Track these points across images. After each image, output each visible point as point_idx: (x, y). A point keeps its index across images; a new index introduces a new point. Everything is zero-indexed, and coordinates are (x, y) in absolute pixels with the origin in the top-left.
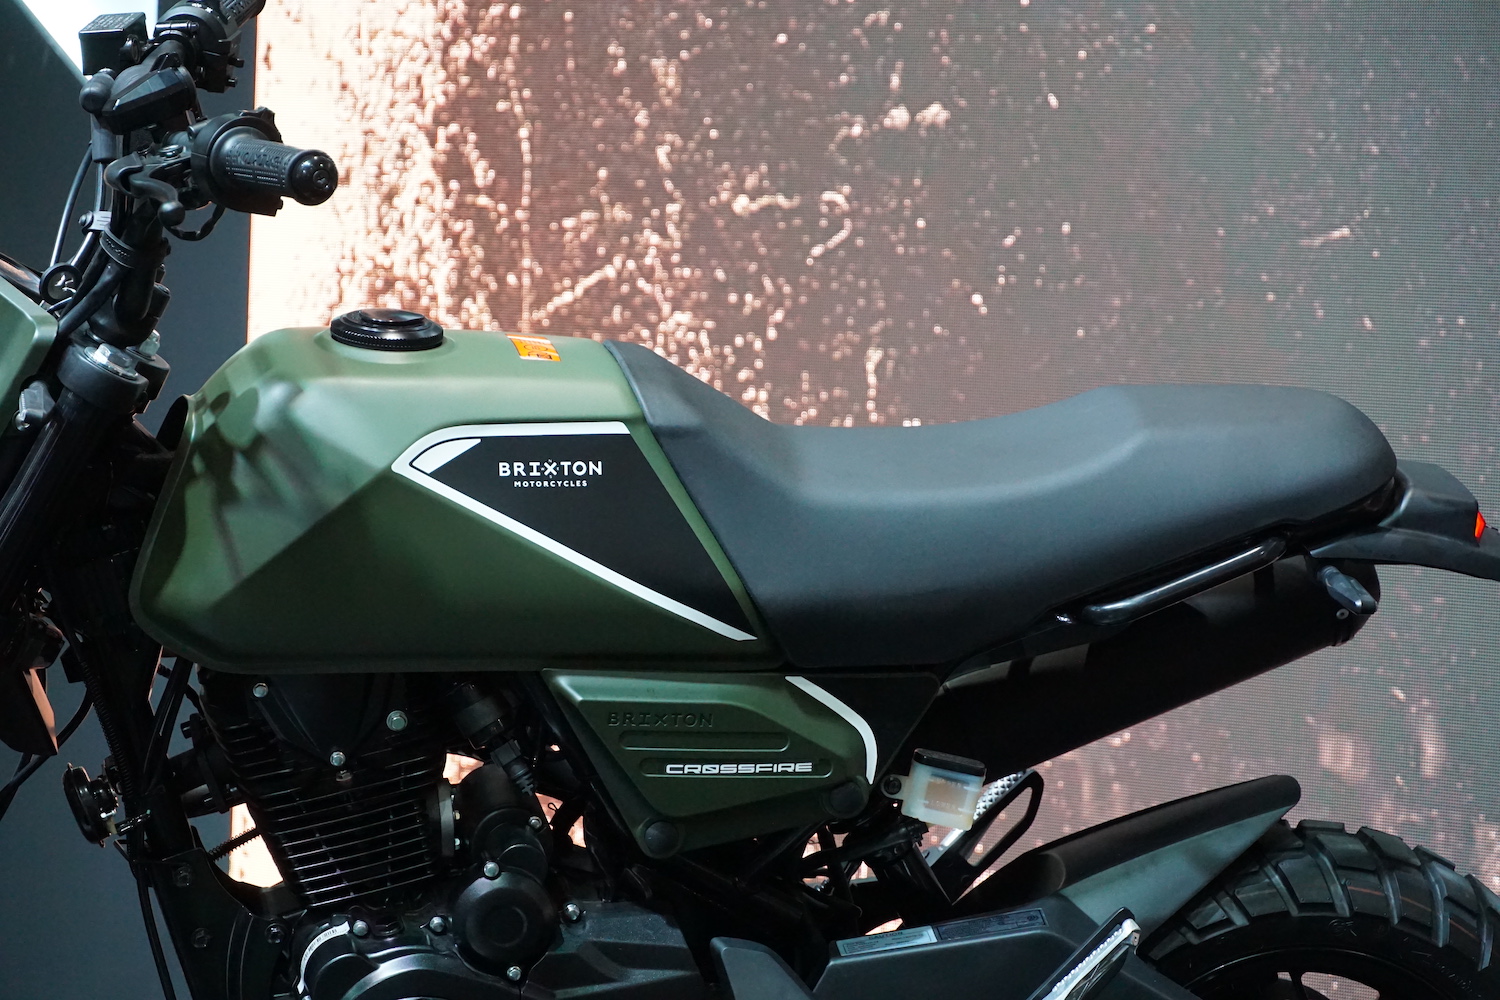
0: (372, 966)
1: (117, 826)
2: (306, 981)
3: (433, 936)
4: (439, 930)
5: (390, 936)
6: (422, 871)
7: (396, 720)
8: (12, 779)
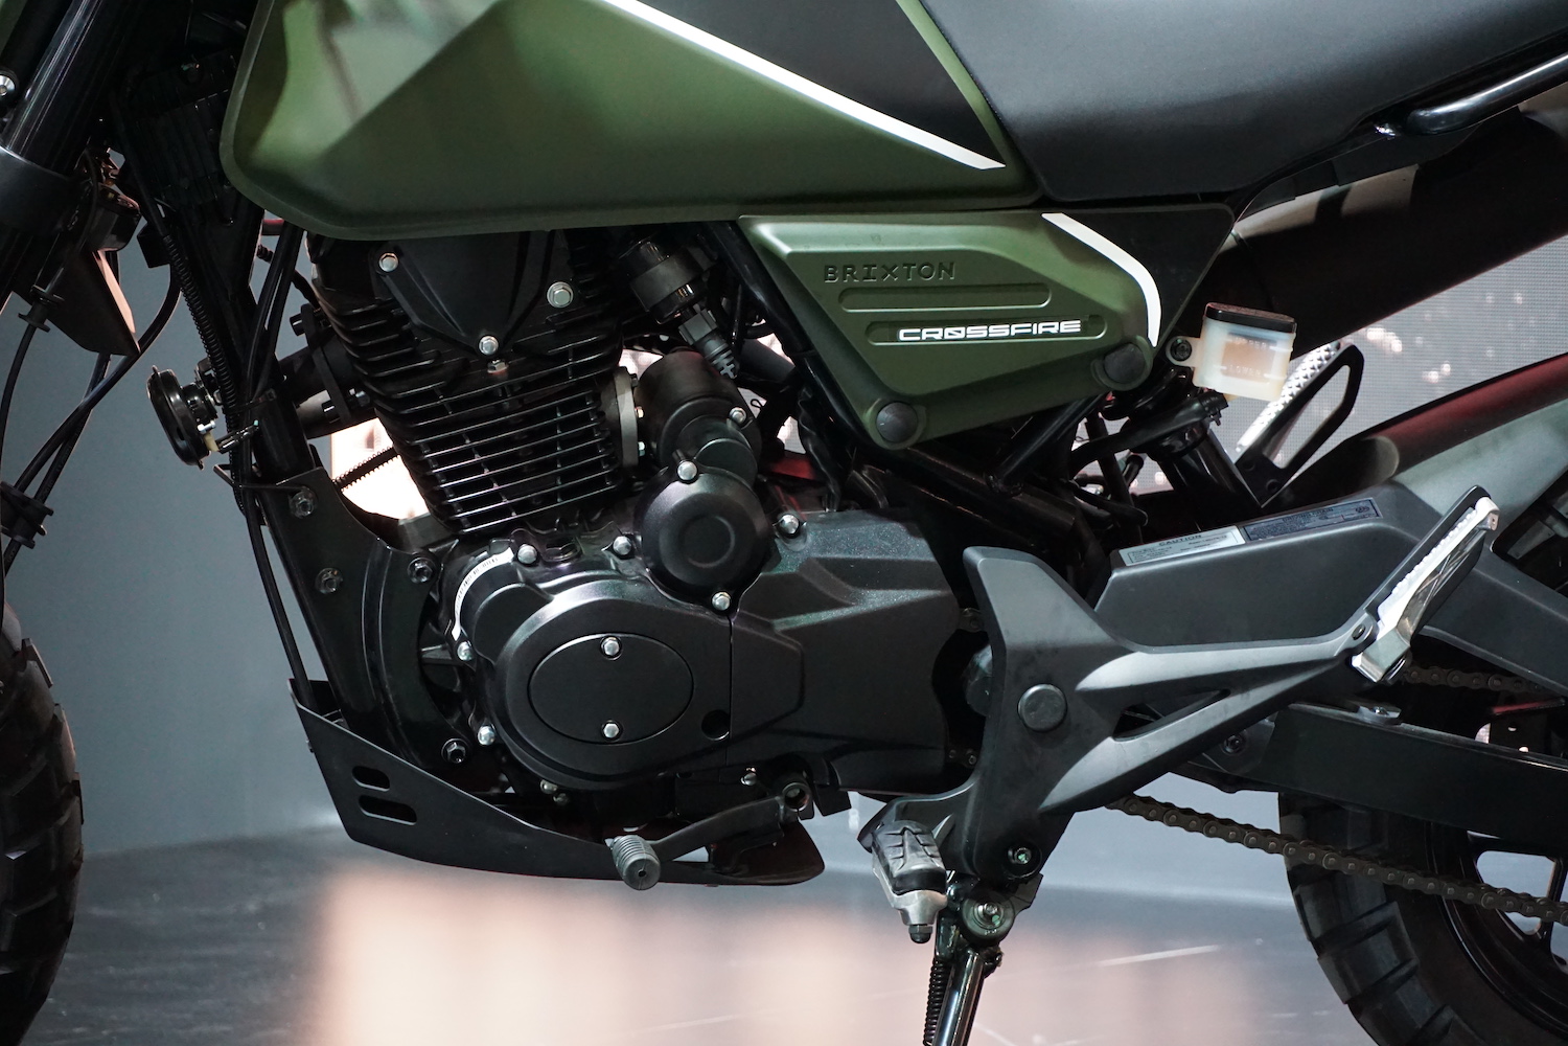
0: (543, 599)
1: (218, 442)
2: (462, 624)
3: (617, 560)
4: (625, 553)
5: (564, 562)
6: (600, 482)
7: (559, 294)
8: (83, 400)
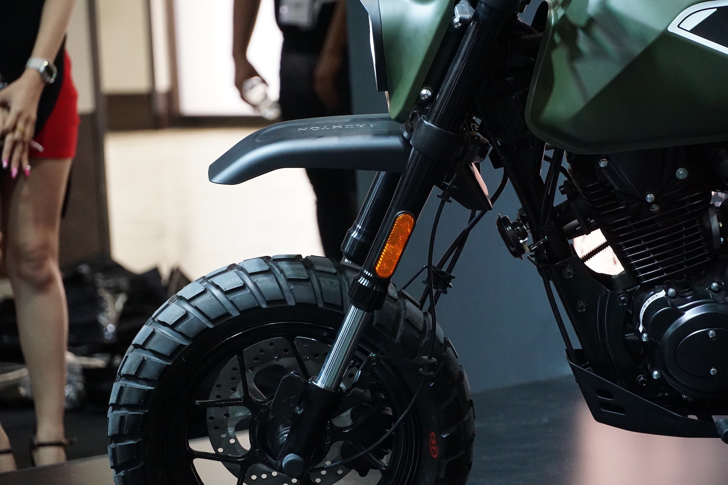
0: (681, 313)
1: (529, 247)
2: (643, 325)
3: (713, 294)
4: (717, 290)
5: (689, 296)
6: (703, 258)
7: (681, 173)
8: (466, 226)
